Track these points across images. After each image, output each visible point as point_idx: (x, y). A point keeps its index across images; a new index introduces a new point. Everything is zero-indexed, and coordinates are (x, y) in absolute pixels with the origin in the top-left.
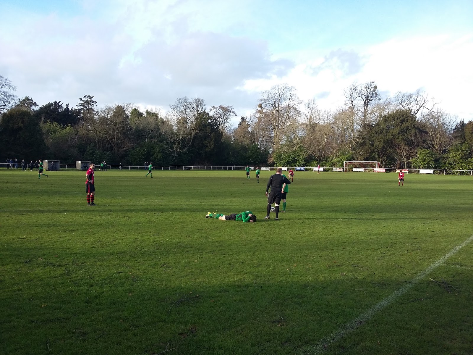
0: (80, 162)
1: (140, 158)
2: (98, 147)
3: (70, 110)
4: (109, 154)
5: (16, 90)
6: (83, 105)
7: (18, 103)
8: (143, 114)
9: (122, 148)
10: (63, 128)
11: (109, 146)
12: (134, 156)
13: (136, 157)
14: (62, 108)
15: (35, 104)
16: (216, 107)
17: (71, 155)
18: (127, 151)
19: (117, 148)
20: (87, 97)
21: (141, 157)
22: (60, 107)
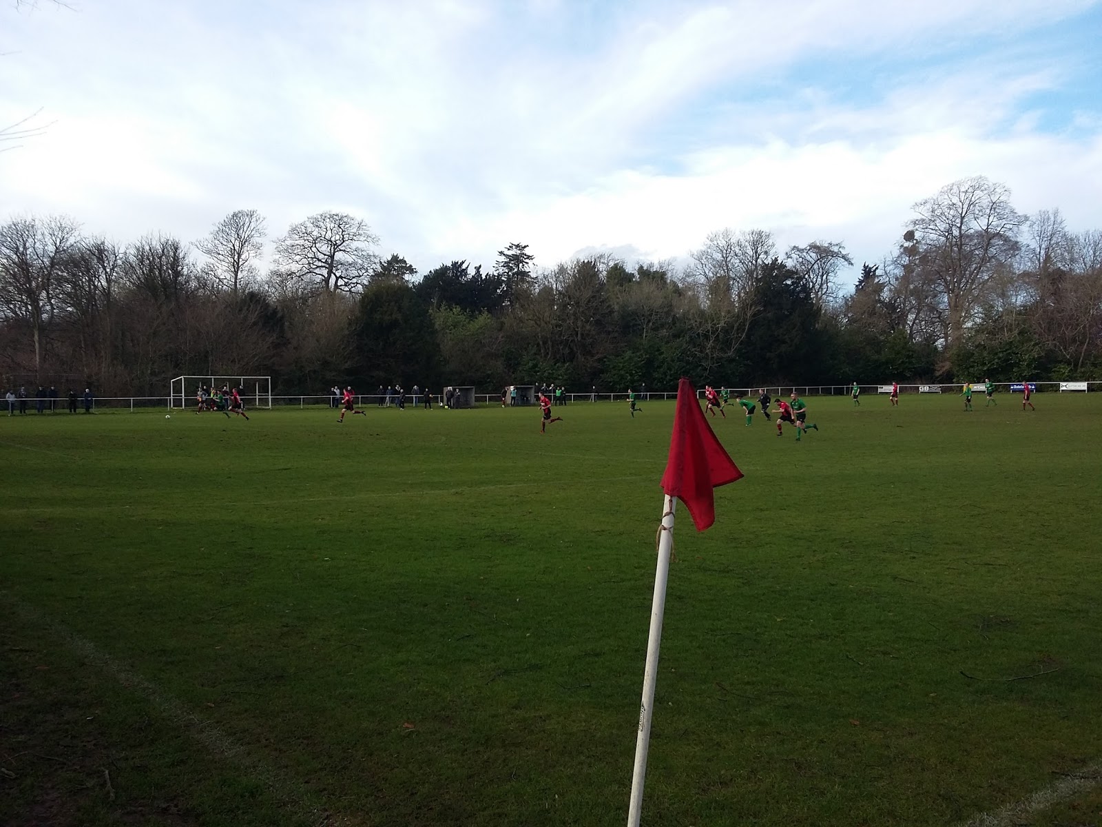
0: (512, 388)
1: (631, 375)
2: (543, 355)
3: (484, 277)
4: (567, 369)
5: (380, 242)
6: (506, 265)
7: (380, 270)
8: (633, 275)
9: (593, 356)
10: (472, 317)
11: (567, 351)
12: (619, 370)
13: (623, 372)
14: (466, 274)
15: (411, 270)
16: (801, 247)
17: (492, 373)
18: (605, 360)
19: (584, 355)
20: (514, 247)
21: (634, 372)
22: (464, 272)
